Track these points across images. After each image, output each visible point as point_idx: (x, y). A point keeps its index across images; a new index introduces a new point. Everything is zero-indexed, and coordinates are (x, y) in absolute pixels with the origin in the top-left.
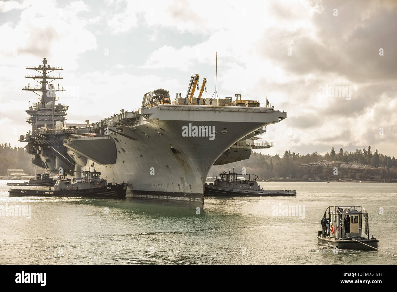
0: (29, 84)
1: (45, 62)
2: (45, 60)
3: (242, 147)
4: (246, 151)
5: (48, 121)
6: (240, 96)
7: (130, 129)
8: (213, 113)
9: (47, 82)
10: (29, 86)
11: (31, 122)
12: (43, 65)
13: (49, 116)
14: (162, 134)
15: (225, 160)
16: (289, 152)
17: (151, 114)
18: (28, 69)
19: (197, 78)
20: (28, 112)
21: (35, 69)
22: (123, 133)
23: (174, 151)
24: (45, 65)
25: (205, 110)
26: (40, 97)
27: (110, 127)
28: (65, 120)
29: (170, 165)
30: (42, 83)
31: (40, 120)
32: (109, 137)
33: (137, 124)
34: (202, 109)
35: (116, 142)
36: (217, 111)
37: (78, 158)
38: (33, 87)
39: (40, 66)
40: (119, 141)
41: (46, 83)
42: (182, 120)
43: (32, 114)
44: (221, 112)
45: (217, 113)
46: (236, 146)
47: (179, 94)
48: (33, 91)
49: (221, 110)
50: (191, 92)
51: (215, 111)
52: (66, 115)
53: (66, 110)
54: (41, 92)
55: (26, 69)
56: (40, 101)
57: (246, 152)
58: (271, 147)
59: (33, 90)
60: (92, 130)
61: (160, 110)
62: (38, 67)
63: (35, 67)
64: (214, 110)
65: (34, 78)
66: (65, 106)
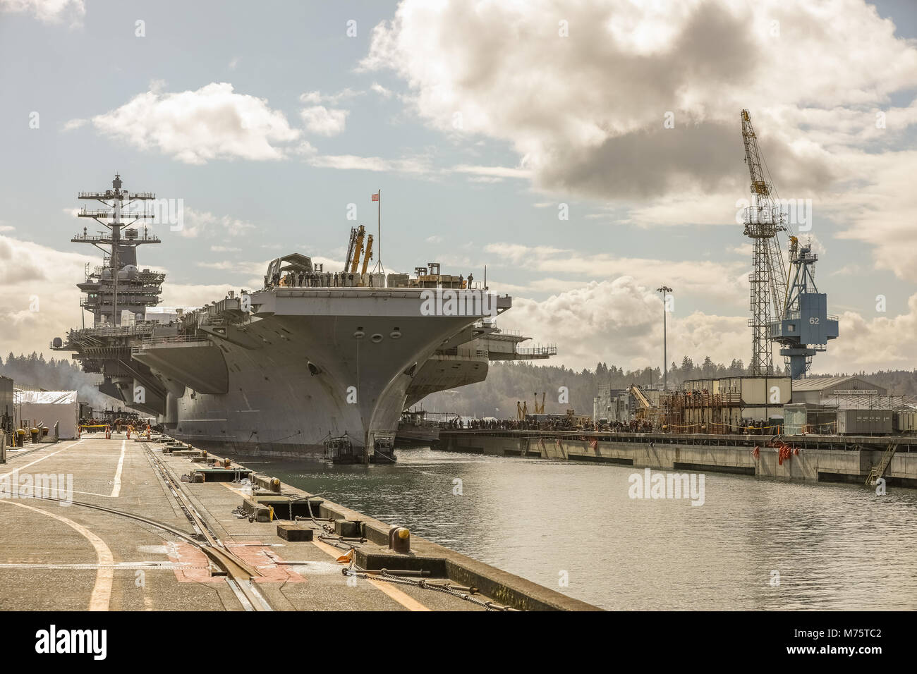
0: (85, 229)
1: (117, 183)
2: (117, 179)
3: (467, 359)
4: (477, 365)
5: (124, 304)
6: (438, 266)
7: (238, 330)
8: (371, 301)
9: (123, 224)
10: (85, 234)
11: (91, 307)
12: (114, 190)
13: (125, 294)
14: (288, 340)
15: (437, 384)
16: (605, 365)
17: (260, 305)
18: (83, 198)
19: (362, 234)
20: (83, 287)
21: (98, 198)
22: (226, 336)
23: (312, 369)
24: (117, 190)
25: (357, 296)
26: (108, 256)
27: (202, 325)
28: (158, 302)
29: (312, 395)
30: (111, 227)
31: (107, 304)
32: (212, 343)
33: (246, 321)
34: (351, 293)
35: (224, 352)
36: (381, 297)
37: (168, 381)
38: (94, 235)
39: (108, 192)
40: (229, 350)
41: (121, 227)
42: (317, 314)
43: (90, 291)
44: (389, 299)
45: (380, 300)
46: (454, 357)
47: (319, 266)
48: (94, 244)
49: (387, 296)
50: (352, 258)
51: (377, 297)
52: (160, 292)
53: (159, 283)
54: (111, 246)
55: (79, 198)
56: (108, 264)
57: (476, 368)
58: (550, 357)
59: (94, 242)
60: (180, 328)
61: (277, 296)
62: (103, 193)
63: (98, 195)
64: (375, 296)
65: (95, 217)
66: (157, 275)
